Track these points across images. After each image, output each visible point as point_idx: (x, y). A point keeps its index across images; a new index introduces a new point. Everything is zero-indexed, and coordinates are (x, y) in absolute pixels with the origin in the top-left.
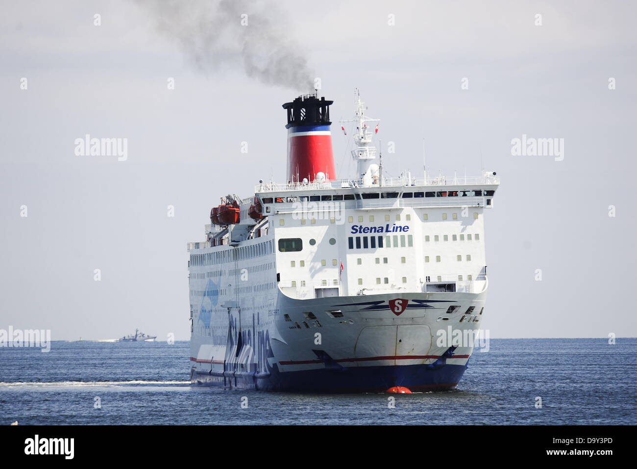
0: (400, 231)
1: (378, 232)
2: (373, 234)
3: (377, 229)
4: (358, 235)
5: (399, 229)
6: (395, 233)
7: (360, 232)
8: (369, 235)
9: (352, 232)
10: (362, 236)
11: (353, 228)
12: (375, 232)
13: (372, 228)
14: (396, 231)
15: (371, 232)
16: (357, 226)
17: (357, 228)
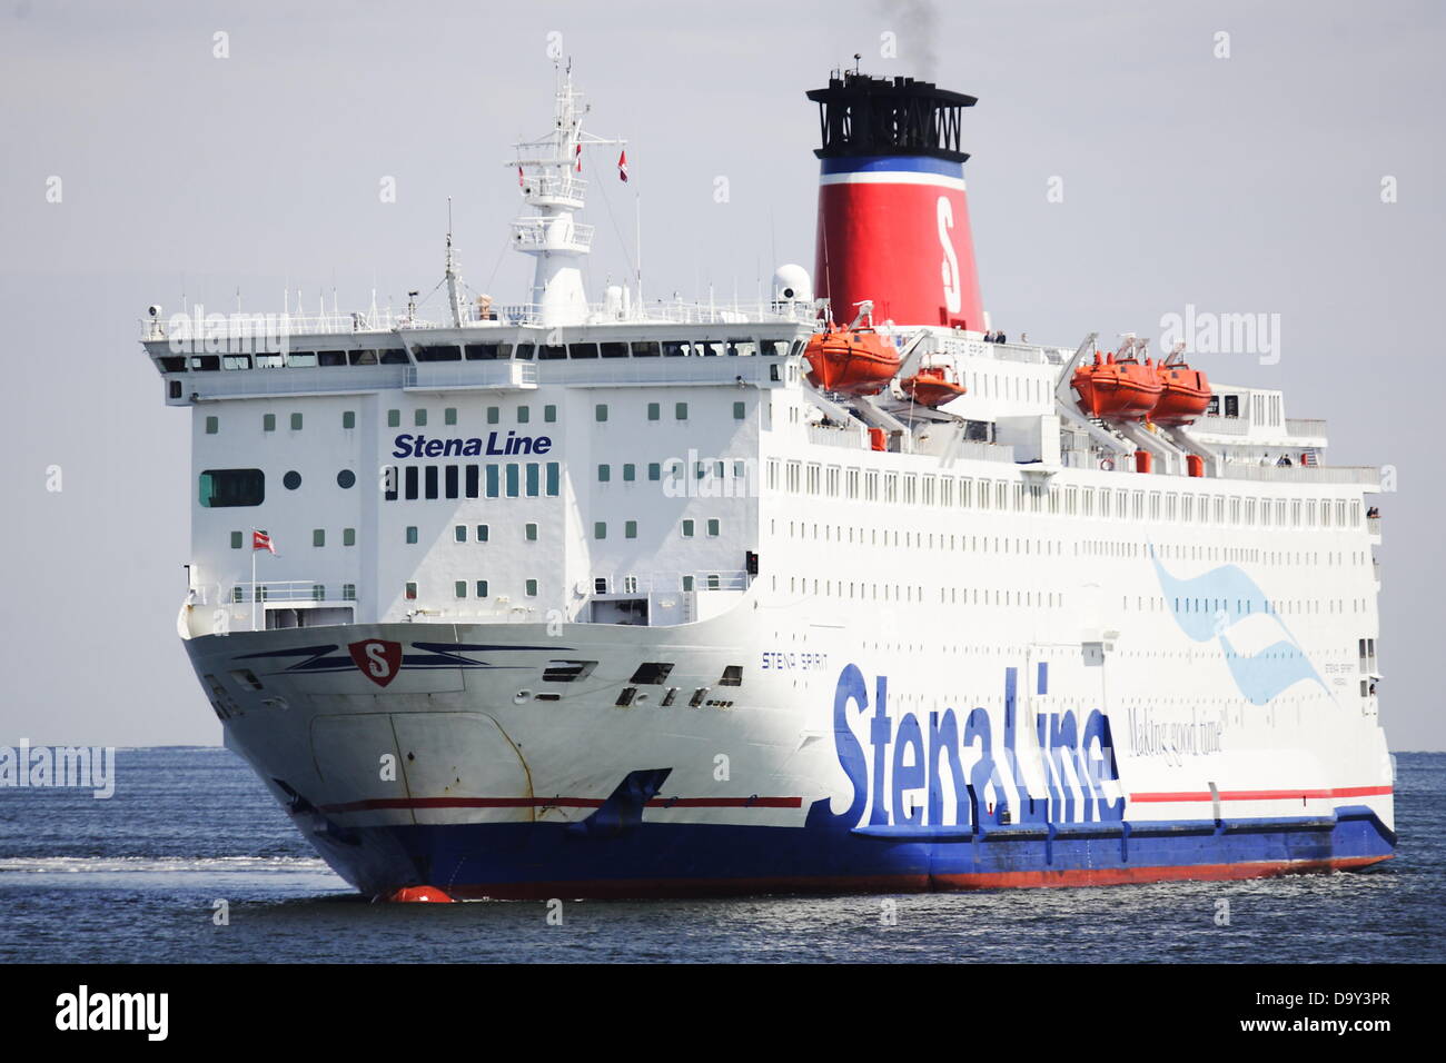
0: (527, 451)
1: (467, 453)
2: (452, 460)
3: (464, 446)
4: (411, 460)
5: (523, 445)
6: (511, 459)
7: (418, 454)
8: (441, 463)
9: (396, 454)
10: (422, 463)
11: (399, 442)
12: (457, 453)
13: (449, 443)
14: (516, 452)
15: (447, 453)
16: (410, 438)
17: (412, 443)
